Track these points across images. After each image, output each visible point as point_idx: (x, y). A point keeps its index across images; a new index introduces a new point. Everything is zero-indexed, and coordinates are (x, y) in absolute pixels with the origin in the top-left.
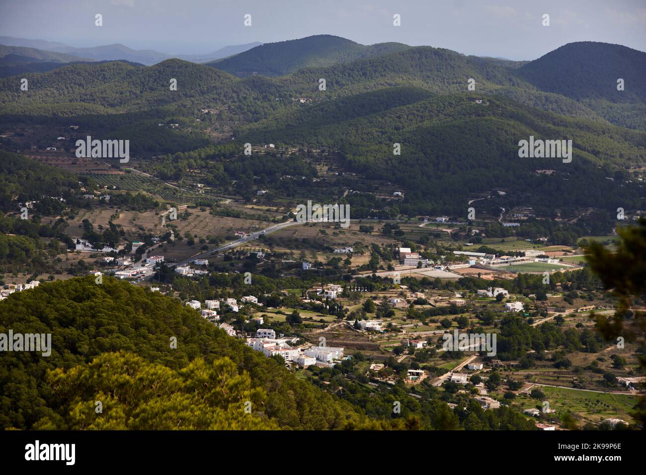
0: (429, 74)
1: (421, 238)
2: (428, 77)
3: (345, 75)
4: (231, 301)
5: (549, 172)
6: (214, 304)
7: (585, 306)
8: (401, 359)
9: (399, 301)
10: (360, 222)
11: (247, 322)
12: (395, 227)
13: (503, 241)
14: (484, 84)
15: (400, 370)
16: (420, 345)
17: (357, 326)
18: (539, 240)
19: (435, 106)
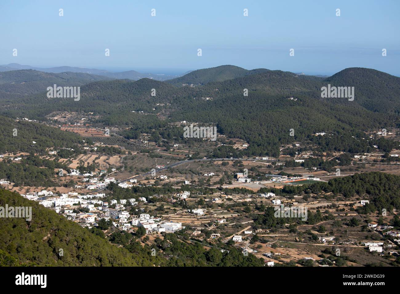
0: (274, 84)
1: (252, 168)
2: (273, 86)
3: (231, 86)
4: (132, 200)
5: (322, 134)
6: (124, 201)
7: (313, 201)
8: (210, 228)
9: (217, 200)
10: (223, 160)
11: (137, 210)
12: (240, 162)
13: (294, 169)
14: (302, 90)
15: (208, 234)
16: (222, 222)
17: (191, 212)
18: (312, 168)
19: (270, 101)
